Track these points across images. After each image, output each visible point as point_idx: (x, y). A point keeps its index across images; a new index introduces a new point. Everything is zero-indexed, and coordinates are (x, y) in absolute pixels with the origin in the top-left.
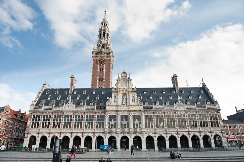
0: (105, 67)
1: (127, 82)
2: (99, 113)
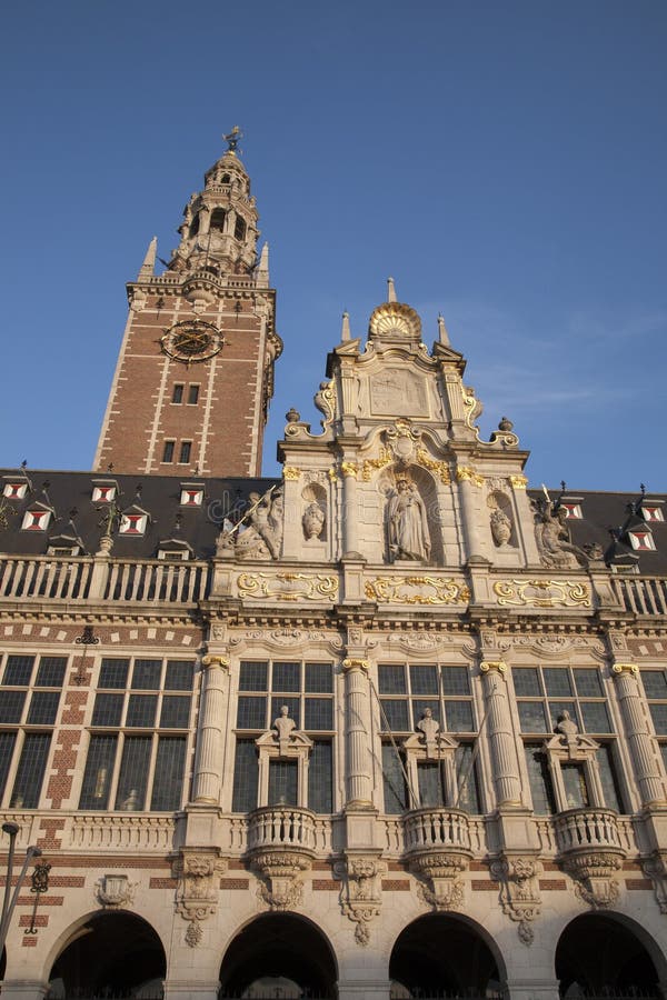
0: (212, 375)
1: (429, 379)
2: (134, 635)
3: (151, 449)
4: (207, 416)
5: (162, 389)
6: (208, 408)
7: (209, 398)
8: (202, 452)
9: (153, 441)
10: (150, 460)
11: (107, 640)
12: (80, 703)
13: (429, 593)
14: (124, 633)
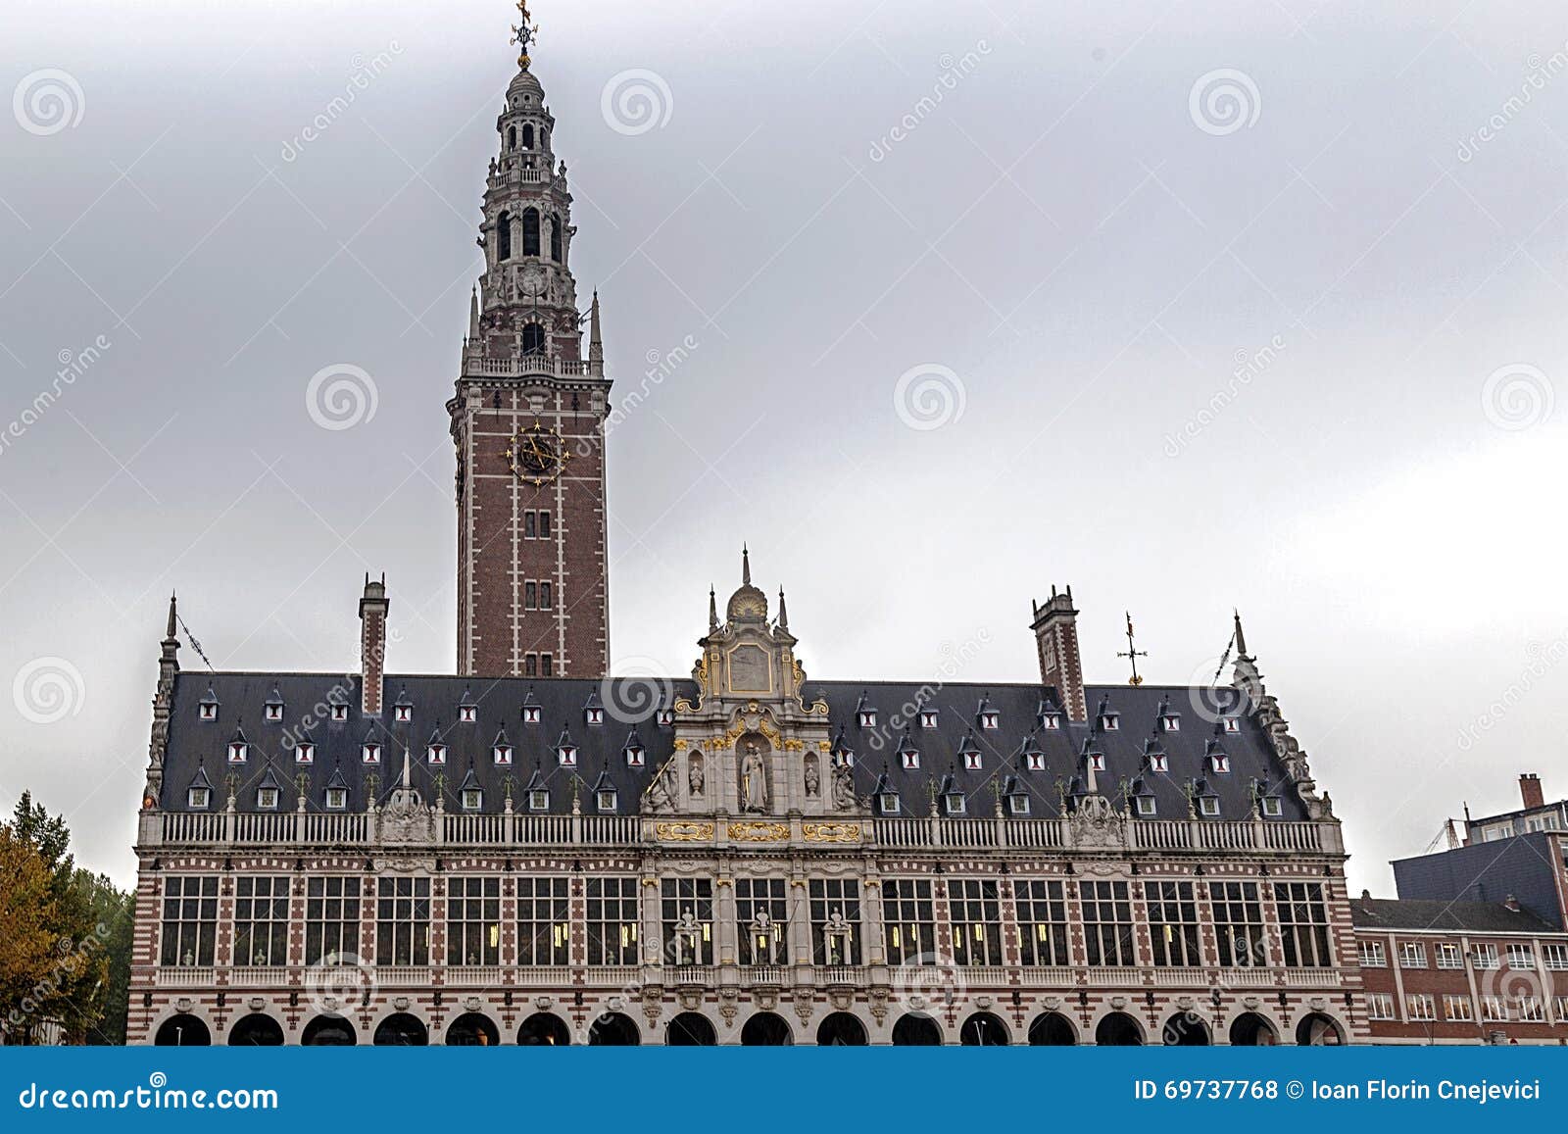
0: (560, 499)
1: (771, 654)
2: (602, 864)
3: (516, 594)
4: (560, 552)
5: (515, 519)
6: (560, 541)
8: (561, 595)
9: (516, 584)
10: (516, 605)
11: (588, 868)
12: (579, 906)
14: (596, 863)
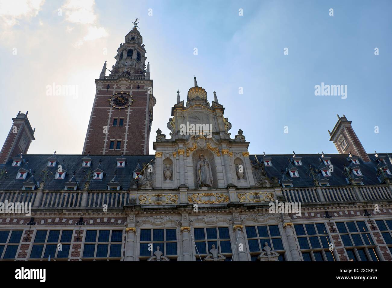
0: (129, 114)
1: (211, 115)
2: (99, 220)
3: (105, 144)
4: (127, 130)
5: (109, 120)
6: (127, 127)
7: (128, 123)
8: (125, 144)
9: (106, 141)
10: (105, 148)
11: (88, 223)
12: (78, 248)
13: (213, 199)
14: (95, 219)
